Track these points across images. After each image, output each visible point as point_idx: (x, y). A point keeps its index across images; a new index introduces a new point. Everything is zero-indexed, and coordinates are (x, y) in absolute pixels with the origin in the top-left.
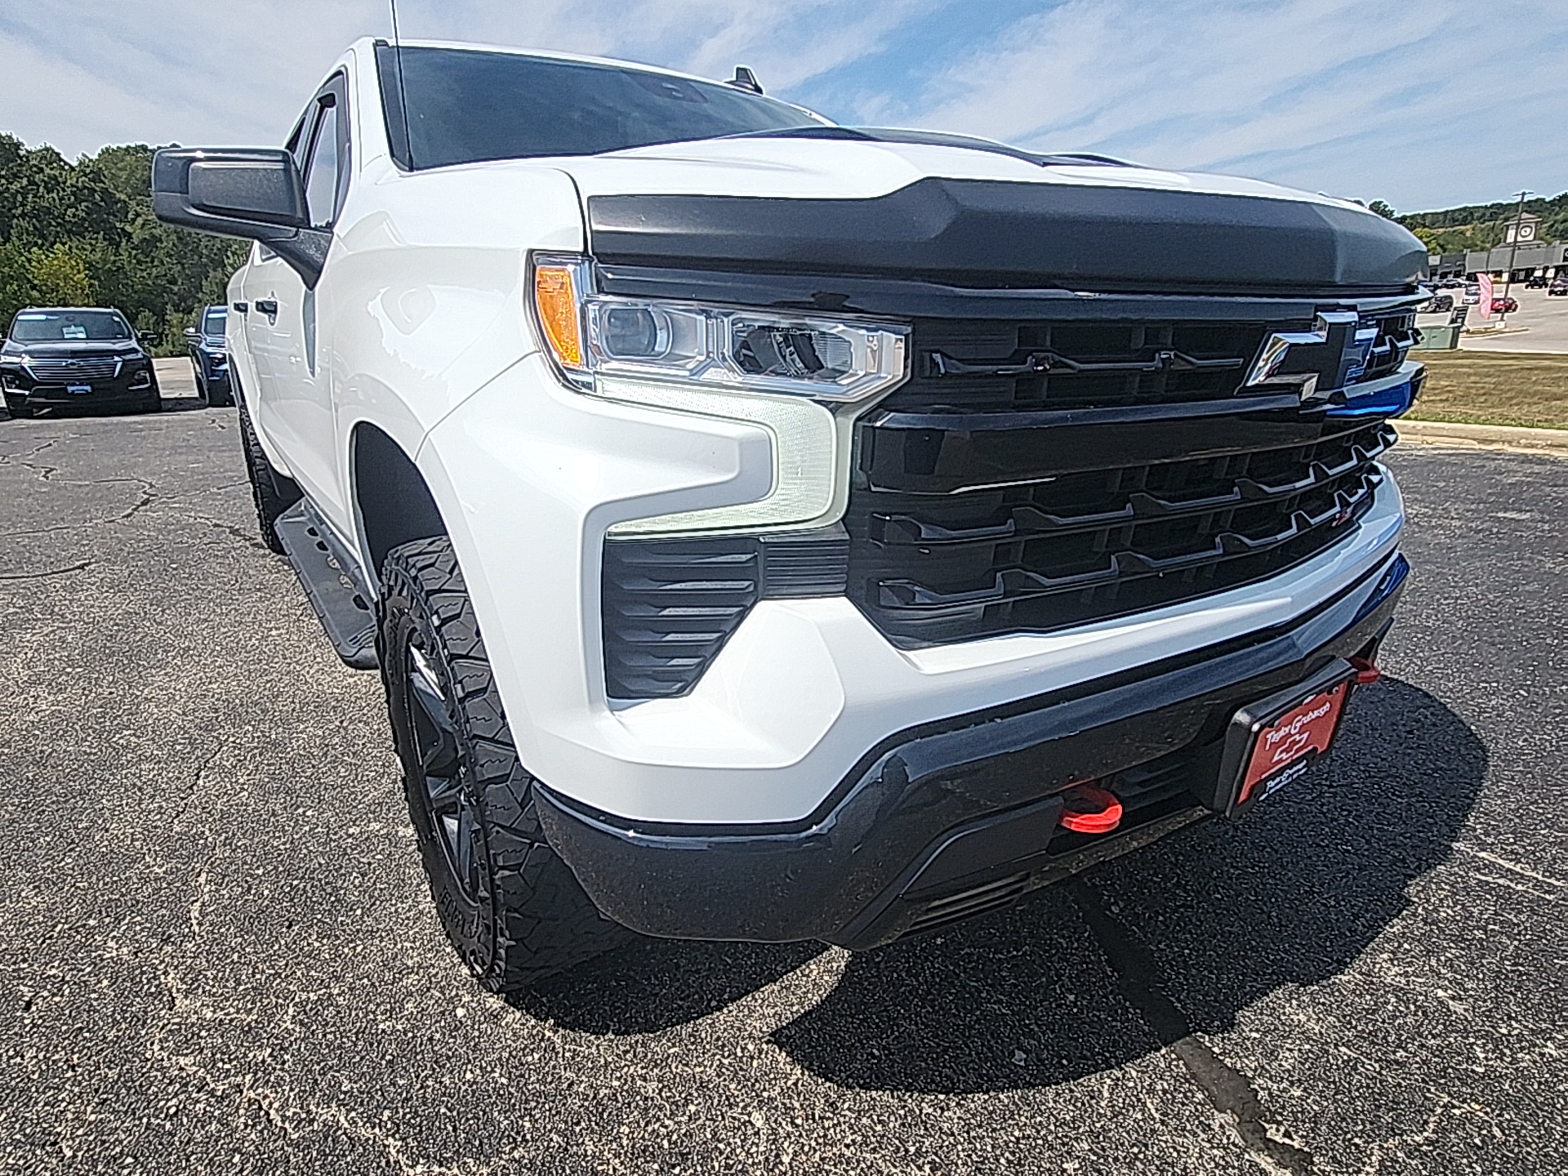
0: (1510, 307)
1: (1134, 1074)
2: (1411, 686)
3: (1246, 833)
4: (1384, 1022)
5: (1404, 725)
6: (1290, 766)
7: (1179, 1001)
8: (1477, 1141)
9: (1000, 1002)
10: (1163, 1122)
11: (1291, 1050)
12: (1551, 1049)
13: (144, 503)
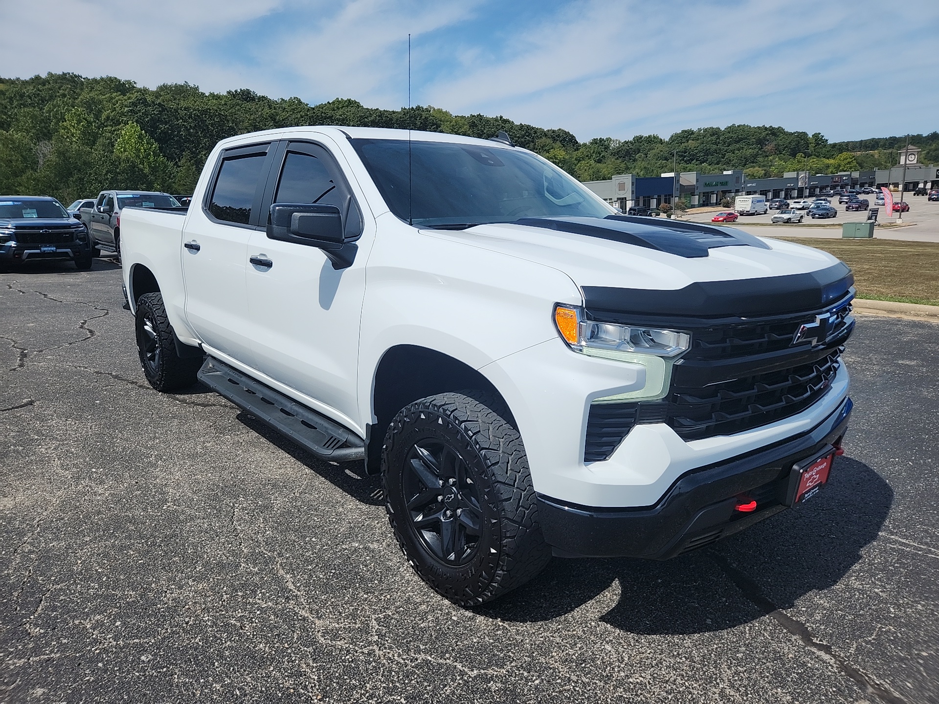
0: (905, 209)
1: (757, 625)
2: (857, 461)
3: (787, 532)
4: (854, 601)
5: (855, 480)
6: (813, 489)
7: (769, 598)
8: (892, 638)
9: (694, 602)
10: (772, 640)
11: (819, 613)
12: (919, 607)
13: (24, 356)
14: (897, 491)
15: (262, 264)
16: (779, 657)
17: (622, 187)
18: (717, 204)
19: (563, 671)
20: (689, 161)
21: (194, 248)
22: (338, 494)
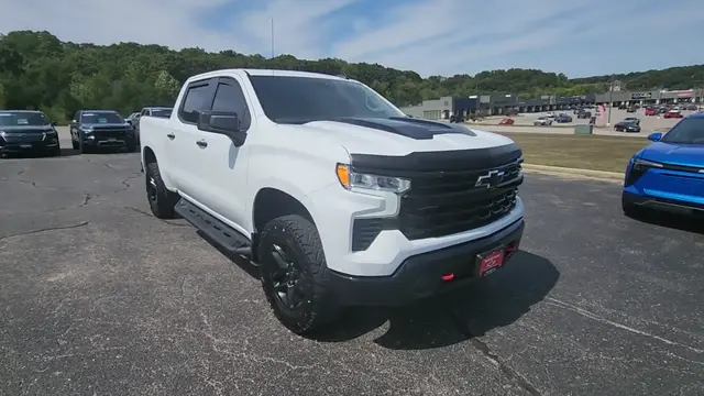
1: (460, 345)
6: (491, 268)
7: (472, 331)
10: (466, 352)
11: (496, 339)
13: (88, 198)
14: (562, 274)
15: (203, 145)
16: (468, 362)
17: (446, 104)
18: (502, 114)
19: (345, 367)
20: (486, 89)
21: (172, 137)
22: (242, 273)
